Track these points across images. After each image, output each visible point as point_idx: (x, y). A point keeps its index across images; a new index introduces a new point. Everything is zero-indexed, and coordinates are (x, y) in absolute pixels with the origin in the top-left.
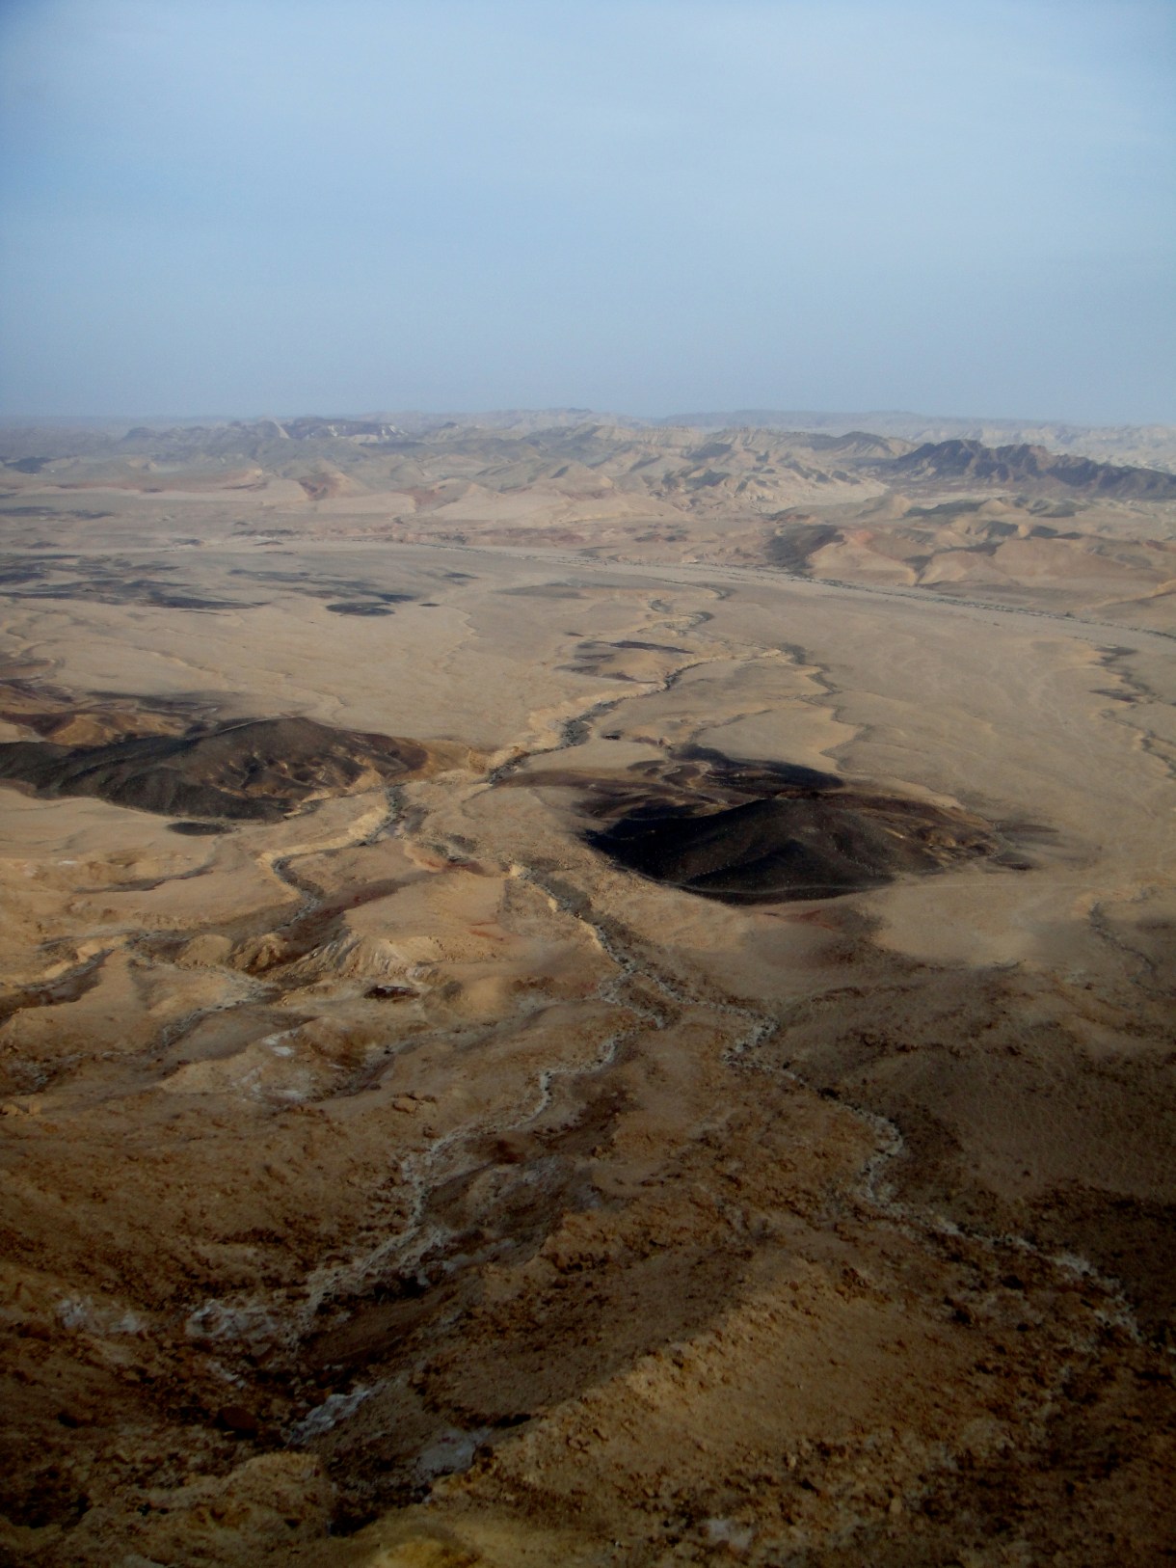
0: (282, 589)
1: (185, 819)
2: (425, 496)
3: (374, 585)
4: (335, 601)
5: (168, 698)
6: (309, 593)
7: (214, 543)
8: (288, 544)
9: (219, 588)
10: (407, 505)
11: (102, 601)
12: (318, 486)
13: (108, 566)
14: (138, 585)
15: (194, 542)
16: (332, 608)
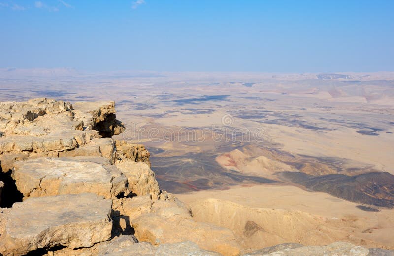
0: (338, 125)
1: (360, 204)
2: (369, 98)
3: (367, 125)
4: (358, 130)
5: (324, 159)
6: (347, 127)
7: (310, 109)
8: (332, 111)
9: (319, 124)
10: (364, 100)
11: (286, 125)
12: (334, 93)
13: (282, 115)
14: (295, 121)
15: (304, 109)
16: (358, 132)
